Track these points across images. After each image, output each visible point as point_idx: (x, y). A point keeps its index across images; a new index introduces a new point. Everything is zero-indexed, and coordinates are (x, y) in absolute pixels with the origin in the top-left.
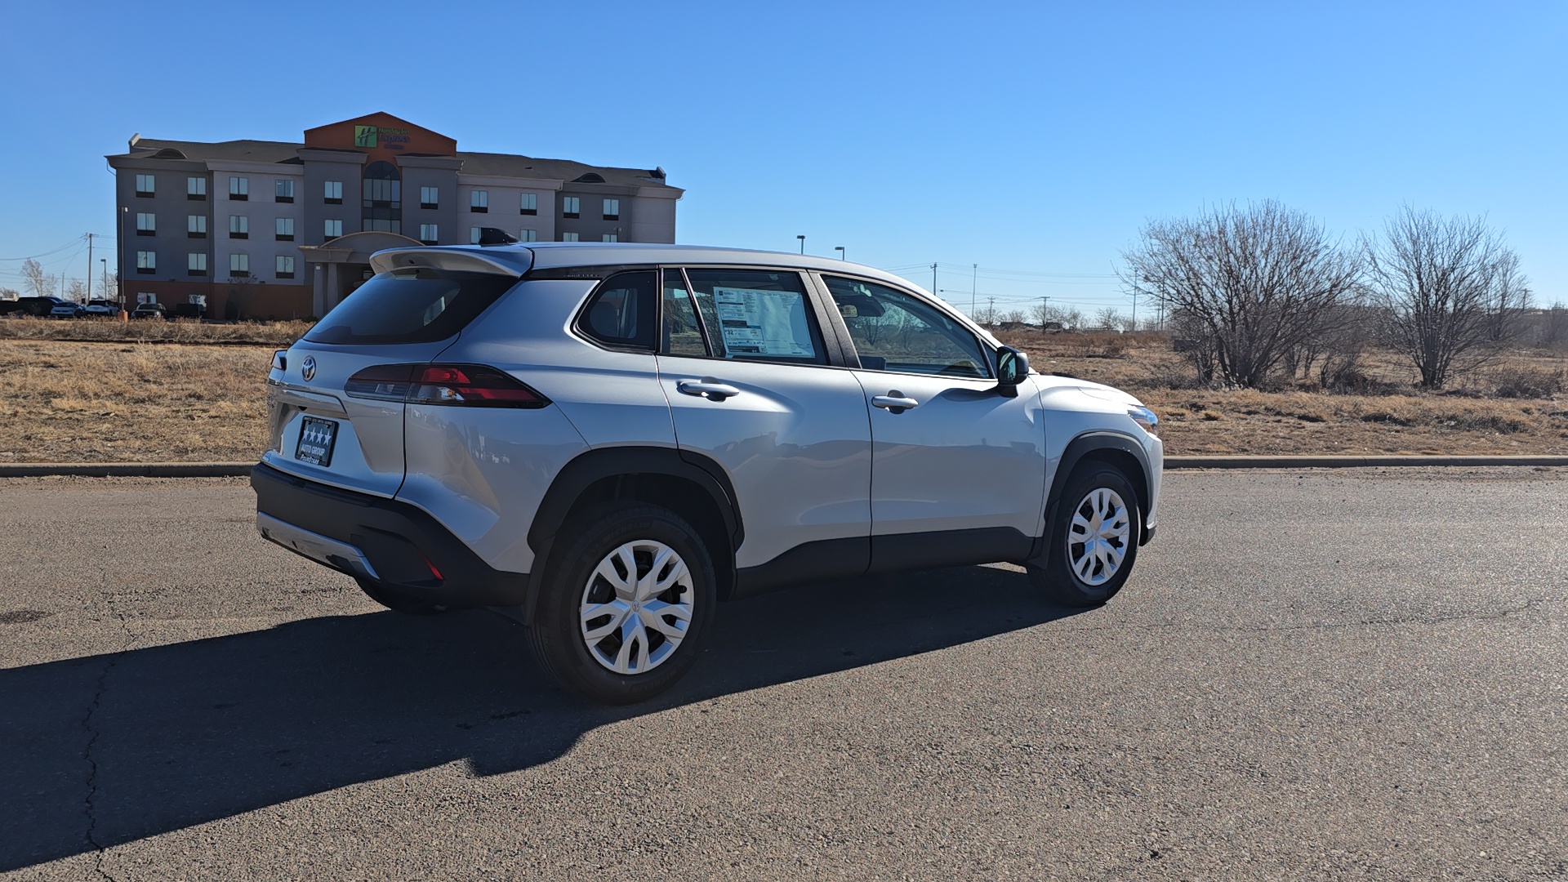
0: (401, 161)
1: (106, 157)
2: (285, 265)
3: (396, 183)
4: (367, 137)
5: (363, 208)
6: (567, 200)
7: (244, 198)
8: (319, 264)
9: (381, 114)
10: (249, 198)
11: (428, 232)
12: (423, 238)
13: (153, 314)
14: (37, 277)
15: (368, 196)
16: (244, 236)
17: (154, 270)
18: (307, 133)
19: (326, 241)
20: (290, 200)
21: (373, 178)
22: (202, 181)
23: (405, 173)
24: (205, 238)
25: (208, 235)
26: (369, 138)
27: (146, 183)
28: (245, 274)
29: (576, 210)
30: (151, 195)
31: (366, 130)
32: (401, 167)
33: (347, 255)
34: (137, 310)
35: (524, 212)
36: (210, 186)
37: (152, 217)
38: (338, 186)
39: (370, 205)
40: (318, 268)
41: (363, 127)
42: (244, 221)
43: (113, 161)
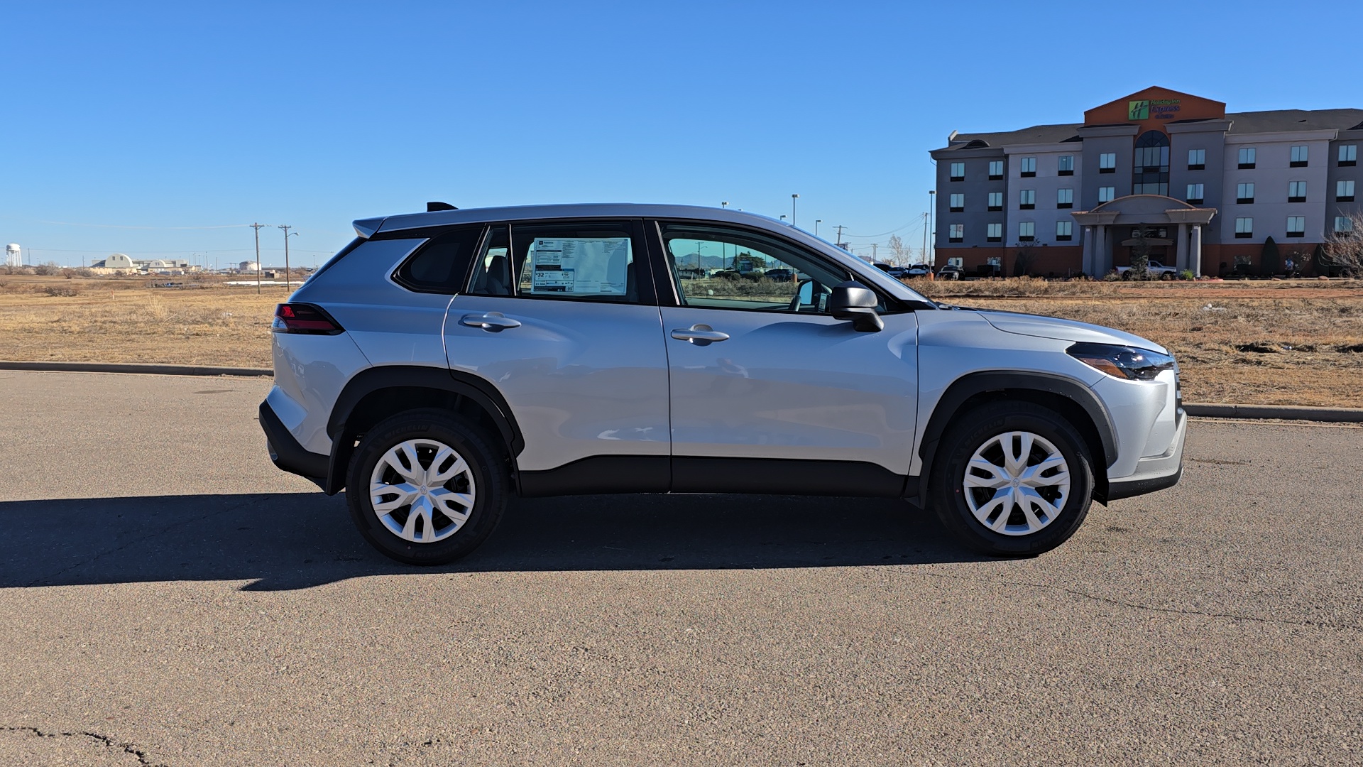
0: (1170, 129)
1: (930, 152)
2: (1065, 229)
3: (1165, 150)
4: (1140, 110)
5: (1134, 174)
6: (1342, 149)
7: (1032, 174)
8: (1088, 226)
9: (1154, 88)
10: (1037, 174)
11: (1195, 191)
12: (1189, 197)
13: (952, 274)
14: (898, 248)
15: (1139, 163)
16: (1031, 207)
17: (961, 239)
18: (1086, 113)
19: (1099, 205)
20: (1070, 173)
21: (1144, 147)
22: (1000, 164)
23: (1174, 140)
24: (1001, 210)
25: (1003, 209)
26: (1142, 111)
27: (958, 170)
28: (1030, 238)
29: (1352, 157)
30: (961, 179)
31: (1139, 105)
32: (1171, 134)
33: (1114, 217)
34: (942, 272)
35: (1293, 165)
36: (1006, 168)
37: (961, 196)
38: (1112, 157)
39: (1140, 171)
40: (1088, 230)
41: (1135, 103)
42: (1032, 194)
43: (935, 154)
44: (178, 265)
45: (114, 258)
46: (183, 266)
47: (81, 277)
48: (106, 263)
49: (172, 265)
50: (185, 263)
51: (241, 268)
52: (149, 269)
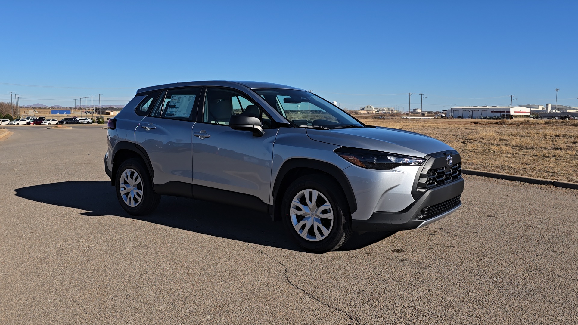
44: (390, 110)
45: (367, 107)
46: (392, 110)
47: (355, 114)
48: (365, 109)
49: (388, 110)
50: (393, 109)
51: (414, 111)
52: (379, 111)
